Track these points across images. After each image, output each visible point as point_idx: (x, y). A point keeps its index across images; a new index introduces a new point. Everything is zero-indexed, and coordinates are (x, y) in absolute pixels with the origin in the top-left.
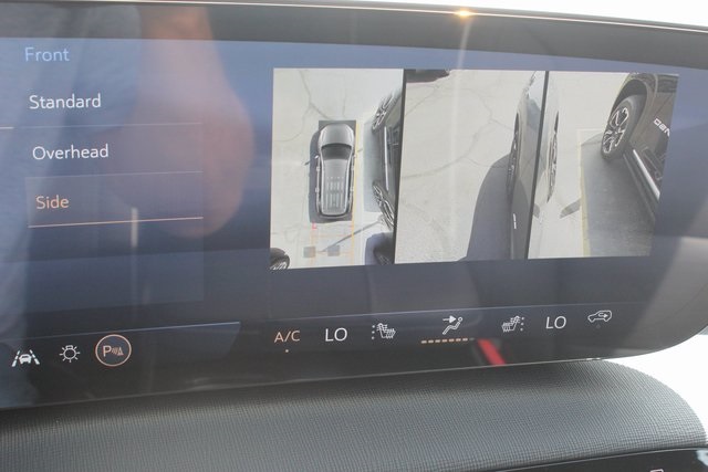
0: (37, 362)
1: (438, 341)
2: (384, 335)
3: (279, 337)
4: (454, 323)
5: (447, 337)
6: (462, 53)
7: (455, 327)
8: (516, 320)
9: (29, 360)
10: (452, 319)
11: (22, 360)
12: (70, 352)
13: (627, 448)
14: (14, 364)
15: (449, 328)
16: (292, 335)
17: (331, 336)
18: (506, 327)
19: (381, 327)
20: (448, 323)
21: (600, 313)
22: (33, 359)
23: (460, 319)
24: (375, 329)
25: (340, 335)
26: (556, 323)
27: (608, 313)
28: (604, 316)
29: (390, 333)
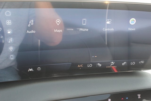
0: (33, 70)
1: (110, 67)
2: (99, 66)
3: (79, 66)
5: (112, 66)
8: (125, 63)
9: (31, 70)
11: (30, 70)
12: (39, 69)
14: (28, 71)
15: (112, 64)
16: (81, 65)
17: (89, 66)
18: (123, 64)
19: (99, 64)
21: (142, 61)
23: (114, 63)
24: (97, 65)
25: (90, 66)
26: (133, 63)
27: (143, 62)
28: (142, 62)
29: (100, 65)
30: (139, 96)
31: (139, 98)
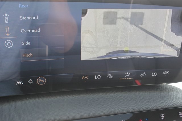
0: (23, 84)
2: (110, 77)
3: (83, 78)
4: (128, 74)
5: (126, 78)
6: (131, 5)
8: (144, 73)
9: (20, 83)
11: (19, 83)
12: (31, 81)
13: (173, 106)
16: (86, 77)
17: (97, 77)
18: (141, 75)
19: (109, 75)
20: (126, 74)
21: (166, 72)
22: (21, 83)
23: (130, 73)
26: (154, 74)
28: (167, 72)
29: (112, 77)
30: (163, 116)
31: (162, 119)
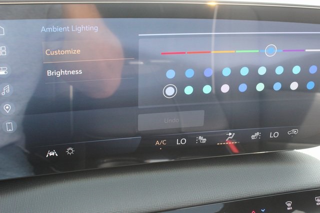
0: (57, 155)
2: (202, 141)
3: (157, 143)
4: (231, 136)
5: (228, 142)
7: (231, 138)
8: (257, 134)
9: (53, 154)
10: (230, 134)
11: (51, 154)
12: (70, 150)
14: (47, 156)
15: (229, 138)
16: (163, 142)
17: (179, 142)
18: (253, 137)
19: (201, 138)
20: (228, 136)
22: (55, 154)
23: (234, 134)
24: (198, 139)
25: (183, 142)
26: (275, 135)
27: (296, 131)
29: (204, 140)
30: (289, 205)
31: (288, 209)
